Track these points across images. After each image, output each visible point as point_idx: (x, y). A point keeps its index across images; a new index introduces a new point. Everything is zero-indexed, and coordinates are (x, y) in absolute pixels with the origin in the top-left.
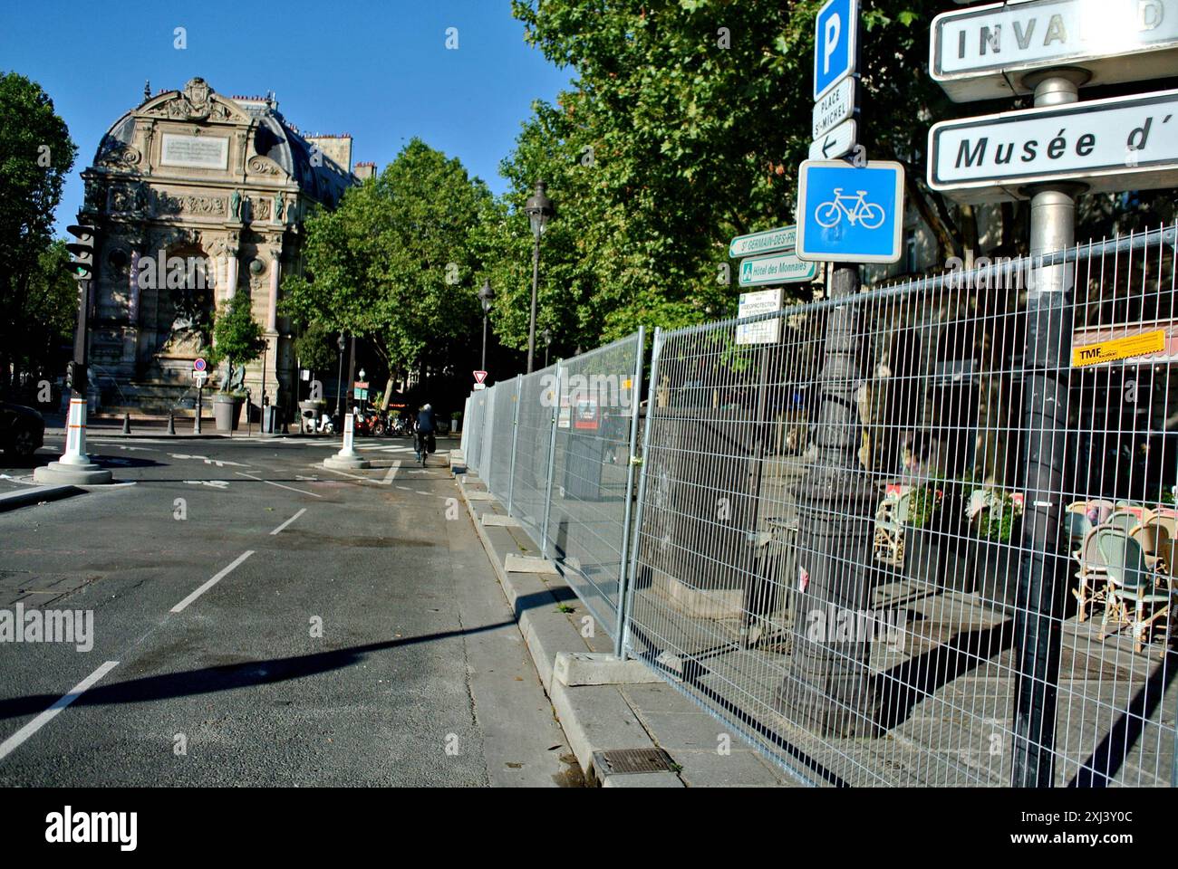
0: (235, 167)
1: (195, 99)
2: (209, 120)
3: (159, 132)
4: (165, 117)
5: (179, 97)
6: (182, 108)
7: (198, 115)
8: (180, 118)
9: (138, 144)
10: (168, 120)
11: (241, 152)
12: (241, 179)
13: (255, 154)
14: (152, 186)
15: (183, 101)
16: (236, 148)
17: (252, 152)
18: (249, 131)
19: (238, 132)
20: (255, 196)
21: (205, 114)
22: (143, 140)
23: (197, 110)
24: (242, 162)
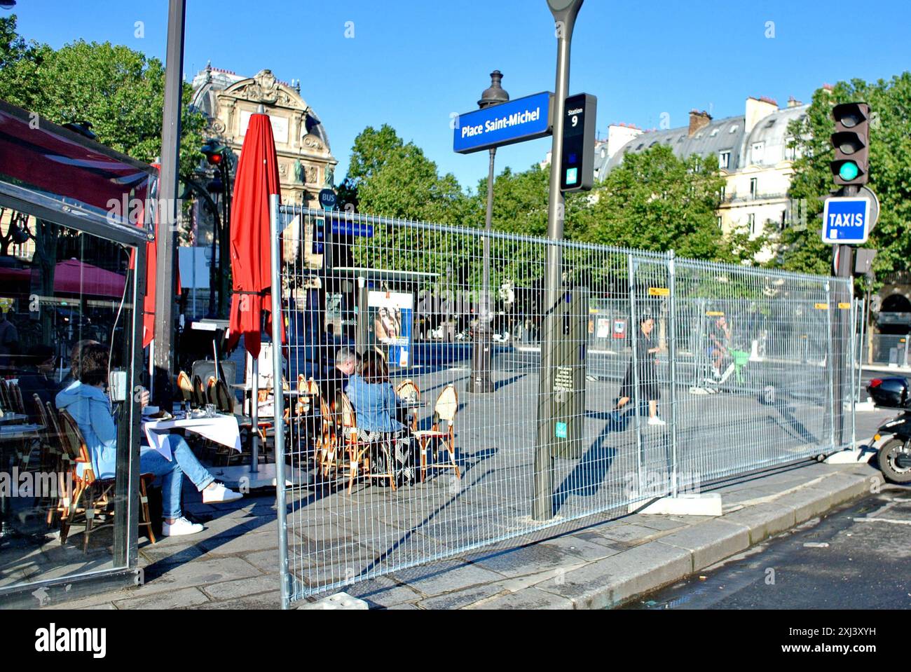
0: (293, 141)
1: (264, 85)
2: (277, 104)
3: (238, 109)
4: (245, 98)
5: (255, 83)
6: (257, 92)
7: (269, 99)
8: (256, 100)
9: (223, 116)
10: (247, 101)
11: (297, 130)
12: (297, 151)
13: (306, 132)
14: (234, 151)
15: (257, 86)
16: (294, 127)
17: (304, 131)
18: (303, 115)
19: (295, 115)
20: (306, 164)
21: (274, 98)
22: (227, 115)
23: (268, 95)
24: (298, 138)
